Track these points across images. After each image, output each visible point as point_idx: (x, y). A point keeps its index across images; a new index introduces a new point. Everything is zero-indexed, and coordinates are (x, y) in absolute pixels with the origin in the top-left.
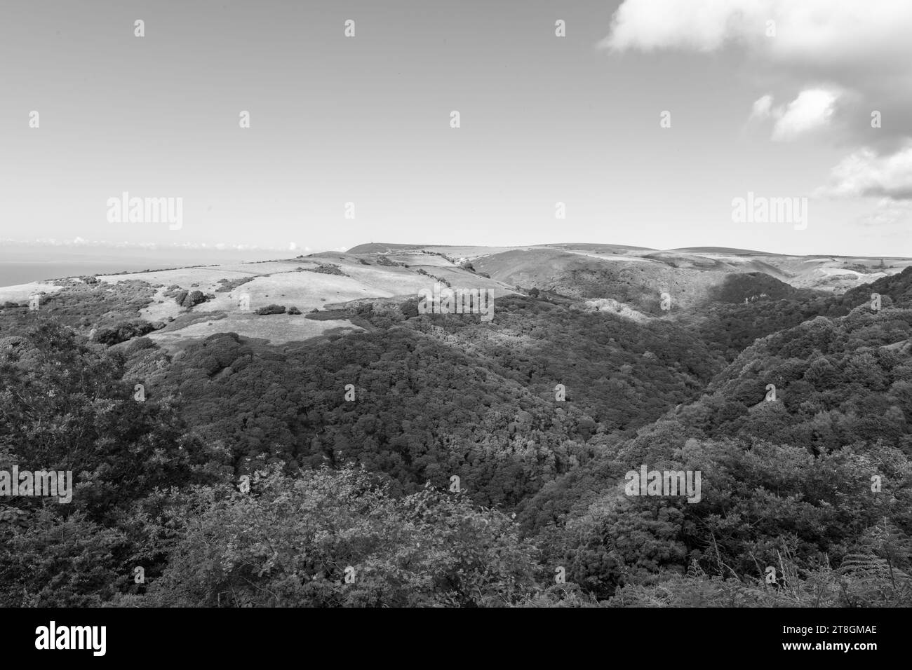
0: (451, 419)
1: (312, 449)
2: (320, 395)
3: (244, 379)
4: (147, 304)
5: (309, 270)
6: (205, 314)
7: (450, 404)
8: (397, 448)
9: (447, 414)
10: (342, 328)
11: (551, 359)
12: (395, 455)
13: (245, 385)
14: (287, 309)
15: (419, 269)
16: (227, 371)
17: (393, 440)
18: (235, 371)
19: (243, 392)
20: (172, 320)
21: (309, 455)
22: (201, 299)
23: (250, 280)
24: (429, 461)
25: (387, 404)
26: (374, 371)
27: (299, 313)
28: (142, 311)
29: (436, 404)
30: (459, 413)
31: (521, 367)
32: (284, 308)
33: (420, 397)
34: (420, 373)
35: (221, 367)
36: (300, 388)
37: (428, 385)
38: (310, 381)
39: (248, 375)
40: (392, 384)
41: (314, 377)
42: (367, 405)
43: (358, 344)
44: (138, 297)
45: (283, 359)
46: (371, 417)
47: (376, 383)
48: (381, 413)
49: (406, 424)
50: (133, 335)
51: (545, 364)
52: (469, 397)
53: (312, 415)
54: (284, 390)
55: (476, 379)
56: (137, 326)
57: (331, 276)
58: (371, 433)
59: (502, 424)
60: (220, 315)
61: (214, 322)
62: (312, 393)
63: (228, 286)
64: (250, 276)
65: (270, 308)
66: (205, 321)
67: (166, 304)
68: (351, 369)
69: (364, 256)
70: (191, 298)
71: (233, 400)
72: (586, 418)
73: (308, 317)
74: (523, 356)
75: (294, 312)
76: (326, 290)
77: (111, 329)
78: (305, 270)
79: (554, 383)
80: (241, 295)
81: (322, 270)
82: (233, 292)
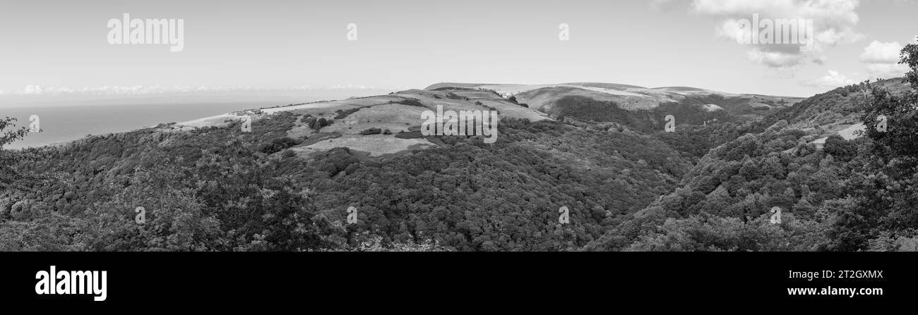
0: (501, 210)
1: (401, 229)
2: (406, 192)
3: (354, 179)
4: (290, 127)
5: (398, 103)
6: (328, 134)
7: (500, 199)
8: (462, 230)
9: (498, 206)
10: (421, 145)
11: (573, 166)
12: (460, 235)
13: (354, 184)
14: (383, 131)
15: (476, 101)
16: (342, 173)
17: (459, 225)
18: (347, 174)
19: (352, 188)
20: (306, 138)
21: (398, 233)
22: (324, 123)
23: (357, 110)
24: (484, 240)
25: (454, 200)
26: (444, 176)
27: (390, 134)
28: (288, 132)
29: (489, 200)
30: (507, 206)
31: (551, 172)
32: (380, 130)
33: (478, 194)
34: (478, 177)
35: (339, 170)
36: (392, 187)
37: (484, 185)
38: (398, 182)
39: (356, 176)
40: (458, 185)
41: (401, 179)
42: (439, 200)
43: (432, 156)
44: (286, 123)
45: (380, 166)
46: (442, 208)
47: (445, 184)
48: (450, 205)
49: (468, 213)
50: (283, 148)
51: (569, 170)
52: (514, 194)
53: (401, 206)
54: (381, 188)
55: (519, 181)
56: (285, 142)
57: (413, 107)
58: (442, 219)
59: (538, 213)
60: (337, 135)
61: (333, 140)
62: (400, 190)
63: (342, 114)
64: (356, 107)
65: (371, 130)
66: (327, 139)
67: (302, 127)
68: (428, 174)
69: (437, 93)
70: (318, 123)
71: (346, 194)
72: (598, 207)
73: (397, 136)
74: (553, 164)
75: (387, 133)
76: (410, 117)
77: (269, 143)
78: (395, 103)
79: (576, 183)
80: (352, 121)
81: (408, 102)
82: (346, 119)
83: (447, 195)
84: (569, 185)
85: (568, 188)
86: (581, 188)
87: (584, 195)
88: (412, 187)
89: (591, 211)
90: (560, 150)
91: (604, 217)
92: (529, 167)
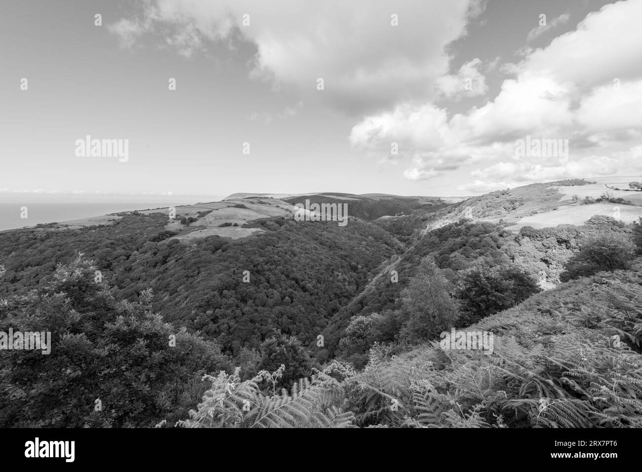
0: (310, 266)
1: (262, 281)
2: (261, 259)
3: (229, 254)
4: (166, 223)
5: (233, 207)
6: (195, 227)
7: (308, 260)
8: (294, 279)
9: (308, 264)
10: (258, 232)
11: (337, 241)
12: (293, 282)
13: (230, 257)
14: (233, 224)
15: (276, 205)
16: (220, 251)
17: (291, 276)
18: (223, 251)
19: (229, 259)
20: (181, 230)
21: (261, 284)
22: (192, 220)
23: (211, 212)
24: (306, 283)
25: (286, 262)
26: (279, 249)
27: (238, 226)
28: (165, 226)
29: (303, 261)
30: (312, 263)
31: (326, 244)
32: (231, 223)
33: (296, 258)
34: (295, 248)
35: (217, 249)
36: (253, 257)
37: (299, 253)
38: (255, 254)
39: (230, 253)
40: (286, 253)
41: (257, 252)
42: (278, 263)
43: (270, 238)
44: (161, 221)
45: (242, 245)
46: (281, 267)
47: (280, 253)
48: (285, 265)
49: (294, 269)
50: (167, 237)
51: (335, 243)
52: (314, 257)
53: (259, 267)
54: (246, 258)
55: (314, 250)
56: (167, 233)
57: (242, 209)
58: (282, 273)
59: (328, 267)
60: (202, 227)
61: (202, 231)
62: (258, 259)
63: (202, 215)
64: (210, 210)
65: (226, 224)
66: (197, 230)
67: (175, 223)
68: (270, 248)
69: (251, 200)
70: (187, 221)
71: (226, 263)
72: (353, 263)
73: (242, 227)
74: (326, 240)
75: (236, 225)
76: (244, 215)
77: (156, 235)
78: (231, 207)
79: (340, 250)
80: (210, 218)
81: (238, 206)
82: (205, 217)
83: (282, 259)
84: (336, 251)
85: (336, 253)
86: (343, 253)
87: (346, 256)
88: (263, 256)
89: (350, 266)
90: (328, 232)
91: (357, 269)
92: (316, 242)
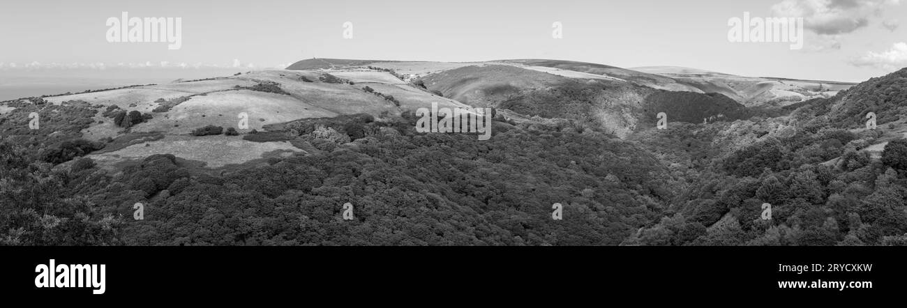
2: (260, 222)
3: (181, 202)
4: (87, 125)
5: (247, 88)
6: (142, 134)
10: (282, 151)
11: (508, 184)
13: (182, 209)
14: (225, 130)
15: (365, 86)
16: (164, 193)
18: (172, 194)
19: (180, 215)
20: (111, 140)
22: (138, 118)
23: (186, 99)
26: (316, 198)
27: (237, 134)
28: (84, 131)
31: (476, 193)
32: (221, 129)
33: (366, 225)
35: (158, 189)
36: (238, 214)
37: (376, 212)
38: (248, 206)
39: (185, 199)
40: (336, 211)
41: (252, 203)
42: (308, 234)
43: (299, 167)
44: (80, 118)
45: (221, 183)
47: (318, 211)
50: (76, 155)
51: (503, 190)
52: (420, 225)
54: (222, 215)
55: (427, 206)
56: (79, 146)
57: (269, 95)
60: (157, 135)
61: (151, 143)
62: (250, 219)
63: (165, 106)
64: (187, 95)
65: (207, 129)
66: (143, 142)
67: (105, 124)
68: (292, 194)
69: (305, 73)
70: (129, 120)
71: (170, 224)
73: (245, 138)
74: (478, 181)
75: (231, 133)
76: (266, 109)
77: (56, 148)
78: (243, 88)
79: (512, 210)
80: (179, 115)
81: (263, 87)
82: (170, 112)
83: (321, 227)
84: (503, 213)
85: (500, 217)
86: (521, 217)
87: (526, 227)
88: (267, 215)
90: (489, 159)
92: (443, 185)
